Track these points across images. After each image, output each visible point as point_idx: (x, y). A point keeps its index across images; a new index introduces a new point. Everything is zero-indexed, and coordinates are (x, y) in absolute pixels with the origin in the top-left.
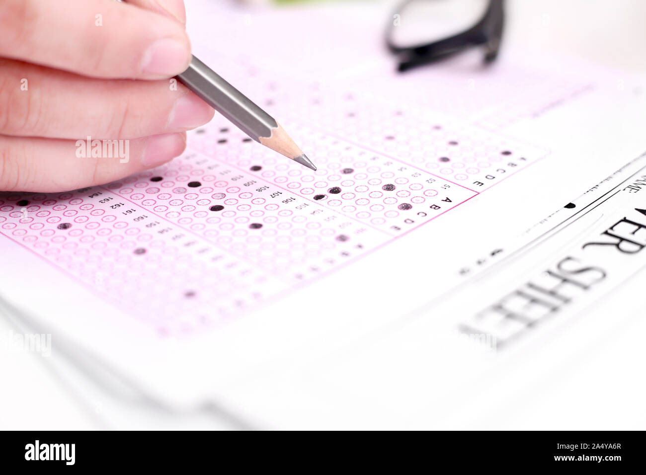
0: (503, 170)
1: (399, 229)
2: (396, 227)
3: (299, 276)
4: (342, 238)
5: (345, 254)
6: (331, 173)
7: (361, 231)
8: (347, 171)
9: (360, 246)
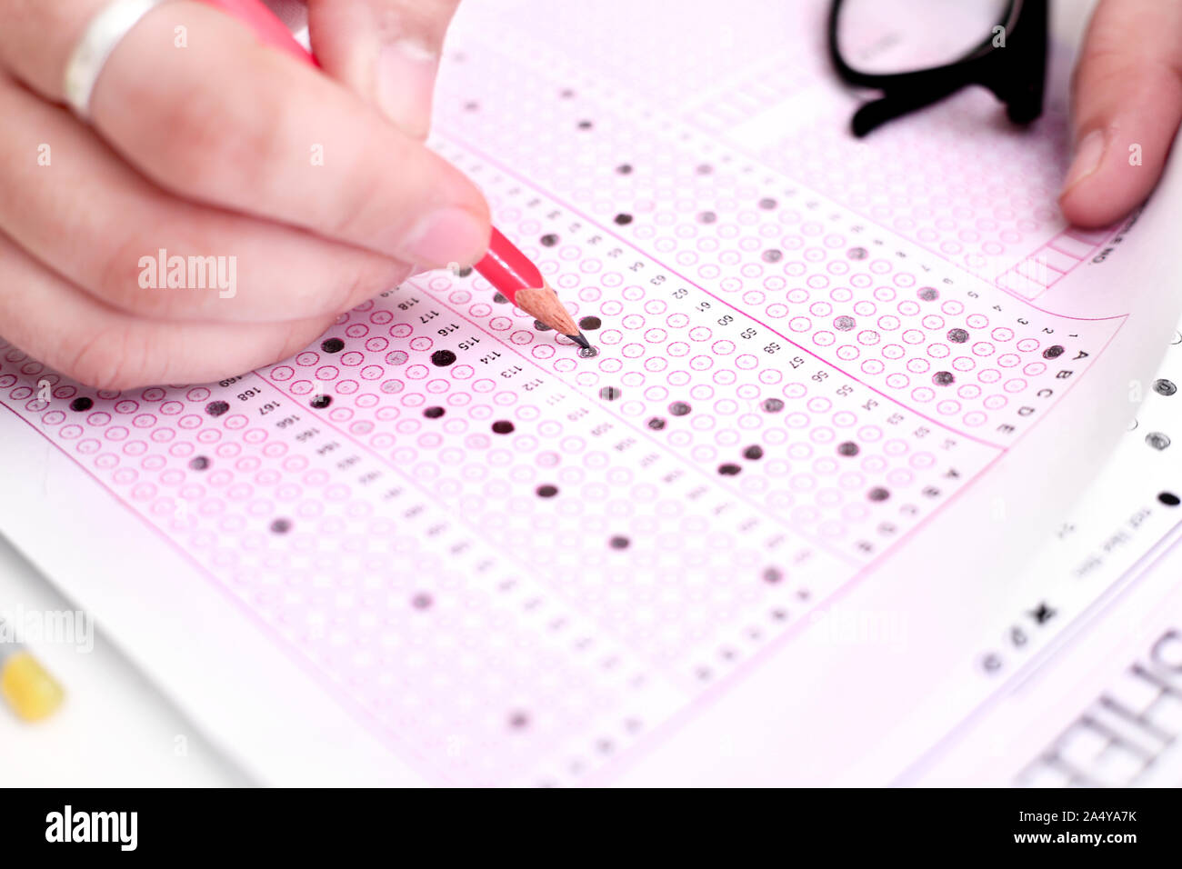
0: (1047, 390)
3: (703, 674)
4: (773, 576)
5: (779, 615)
6: (744, 408)
7: (803, 556)
8: (772, 405)
9: (804, 595)
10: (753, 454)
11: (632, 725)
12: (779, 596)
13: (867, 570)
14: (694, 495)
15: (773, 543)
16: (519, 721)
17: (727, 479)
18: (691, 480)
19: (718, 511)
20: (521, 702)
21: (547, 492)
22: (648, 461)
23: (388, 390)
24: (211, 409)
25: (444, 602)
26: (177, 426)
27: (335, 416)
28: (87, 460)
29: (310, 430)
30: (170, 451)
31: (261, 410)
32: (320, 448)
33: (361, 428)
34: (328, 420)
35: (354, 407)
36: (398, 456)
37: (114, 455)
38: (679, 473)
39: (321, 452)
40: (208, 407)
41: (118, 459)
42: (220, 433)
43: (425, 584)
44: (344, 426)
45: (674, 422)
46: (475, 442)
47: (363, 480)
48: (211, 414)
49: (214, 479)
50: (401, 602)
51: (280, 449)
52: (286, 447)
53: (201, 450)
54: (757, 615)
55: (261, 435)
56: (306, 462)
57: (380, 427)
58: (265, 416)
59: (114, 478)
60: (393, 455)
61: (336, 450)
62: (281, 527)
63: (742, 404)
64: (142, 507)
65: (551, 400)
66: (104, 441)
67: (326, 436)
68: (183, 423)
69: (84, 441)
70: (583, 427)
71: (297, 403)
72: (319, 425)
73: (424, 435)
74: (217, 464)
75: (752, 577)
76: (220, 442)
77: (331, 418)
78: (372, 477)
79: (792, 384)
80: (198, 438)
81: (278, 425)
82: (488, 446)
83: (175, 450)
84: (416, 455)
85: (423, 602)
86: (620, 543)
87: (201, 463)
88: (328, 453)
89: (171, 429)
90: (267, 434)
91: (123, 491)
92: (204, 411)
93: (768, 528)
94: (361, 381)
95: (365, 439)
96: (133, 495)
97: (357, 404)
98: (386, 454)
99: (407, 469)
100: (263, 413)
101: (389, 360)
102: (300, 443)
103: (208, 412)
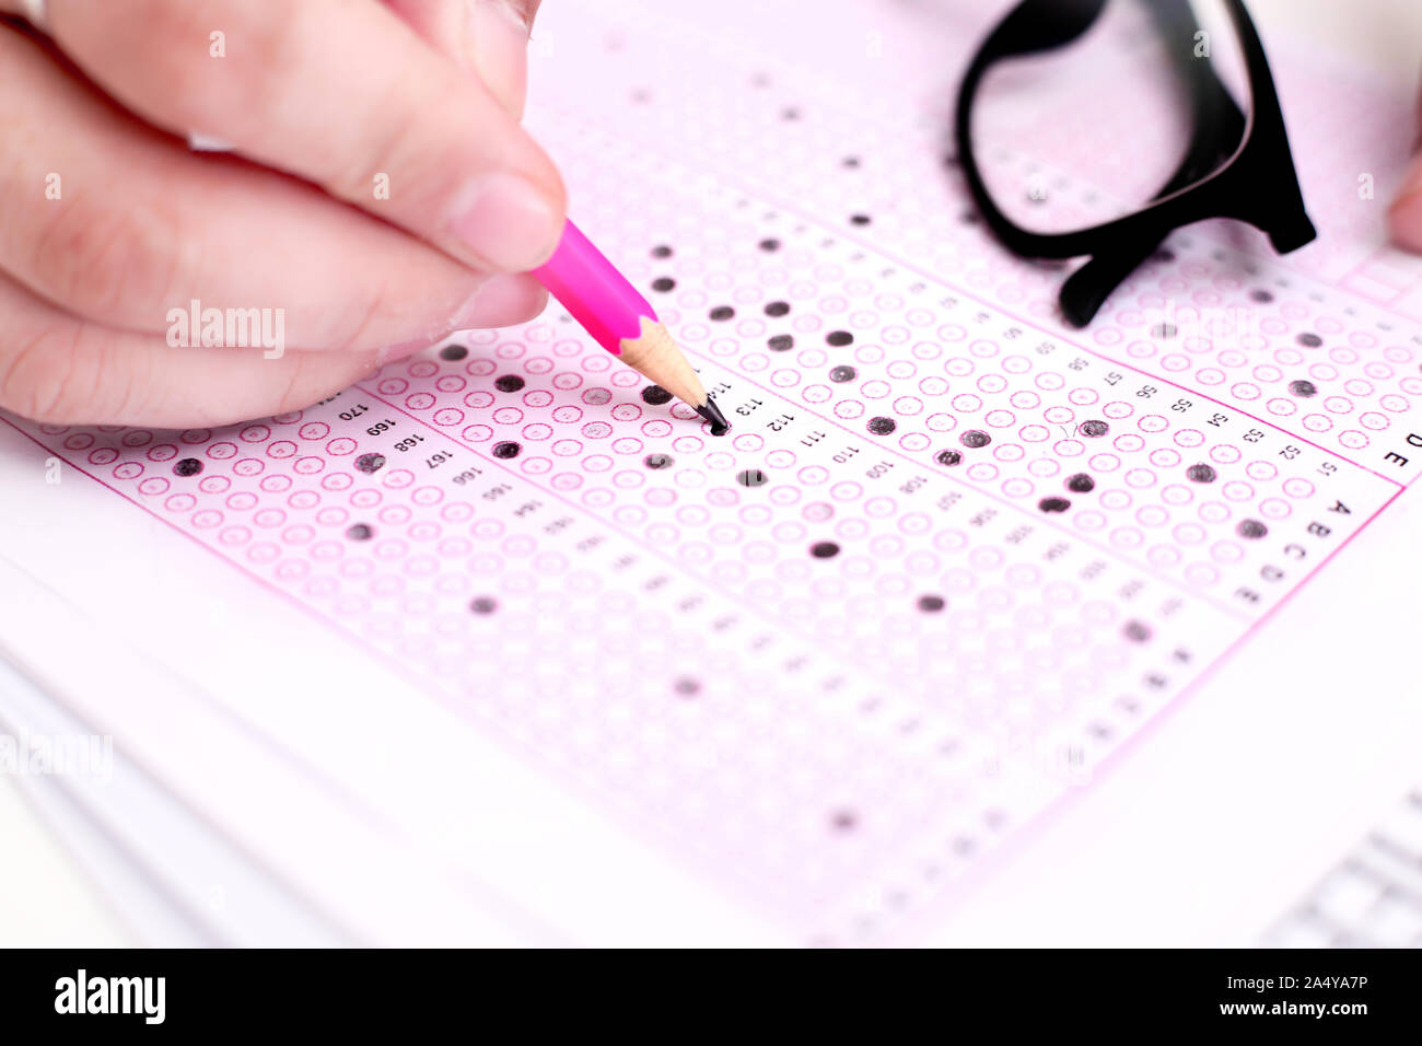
1: (1255, 599)
2: (1247, 595)
4: (1137, 633)
5: (1156, 682)
6: (1057, 434)
7: (1172, 607)
8: (1092, 428)
9: (1182, 656)
10: (1081, 484)
11: (994, 819)
12: (1150, 657)
13: (1257, 626)
14: (1015, 538)
15: (1130, 590)
16: (844, 822)
17: (1053, 516)
18: (1008, 520)
19: (1051, 555)
20: (842, 798)
21: (825, 551)
22: (947, 502)
23: (593, 435)
24: (362, 464)
25: (717, 687)
26: (321, 488)
27: (527, 467)
28: (209, 537)
29: (499, 486)
30: (318, 519)
31: (428, 462)
32: (518, 508)
33: (567, 482)
34: (521, 473)
35: (553, 457)
36: (621, 515)
37: (244, 528)
38: (991, 513)
39: (520, 513)
40: (356, 461)
41: (250, 534)
42: (380, 494)
43: (688, 667)
44: (545, 480)
45: (970, 455)
46: (717, 497)
47: (582, 547)
48: (363, 470)
49: (383, 551)
50: (657, 689)
51: (464, 511)
52: (472, 509)
53: (358, 517)
54: (1128, 682)
55: (435, 495)
56: (502, 527)
57: (591, 480)
58: (434, 470)
59: (249, 555)
60: (615, 515)
61: (539, 510)
62: (484, 606)
63: (1054, 429)
64: (295, 589)
65: (809, 441)
66: (226, 512)
67: (521, 494)
68: (328, 483)
69: (199, 513)
70: (856, 468)
71: (475, 452)
72: (509, 479)
73: (651, 490)
74: (383, 532)
75: (1111, 636)
76: (381, 506)
77: (523, 470)
78: (593, 542)
79: (1114, 403)
80: (352, 502)
81: (455, 480)
82: (737, 501)
83: (323, 517)
84: (645, 515)
85: (688, 688)
86: (933, 604)
87: (362, 532)
88: (528, 513)
89: (313, 493)
90: (442, 494)
91: (265, 571)
92: (353, 468)
93: (1118, 573)
94: (554, 425)
95: (575, 496)
96: (278, 573)
97: (554, 452)
98: (607, 513)
99: (639, 532)
100: (432, 467)
101: (587, 398)
102: (488, 502)
103: (357, 468)
